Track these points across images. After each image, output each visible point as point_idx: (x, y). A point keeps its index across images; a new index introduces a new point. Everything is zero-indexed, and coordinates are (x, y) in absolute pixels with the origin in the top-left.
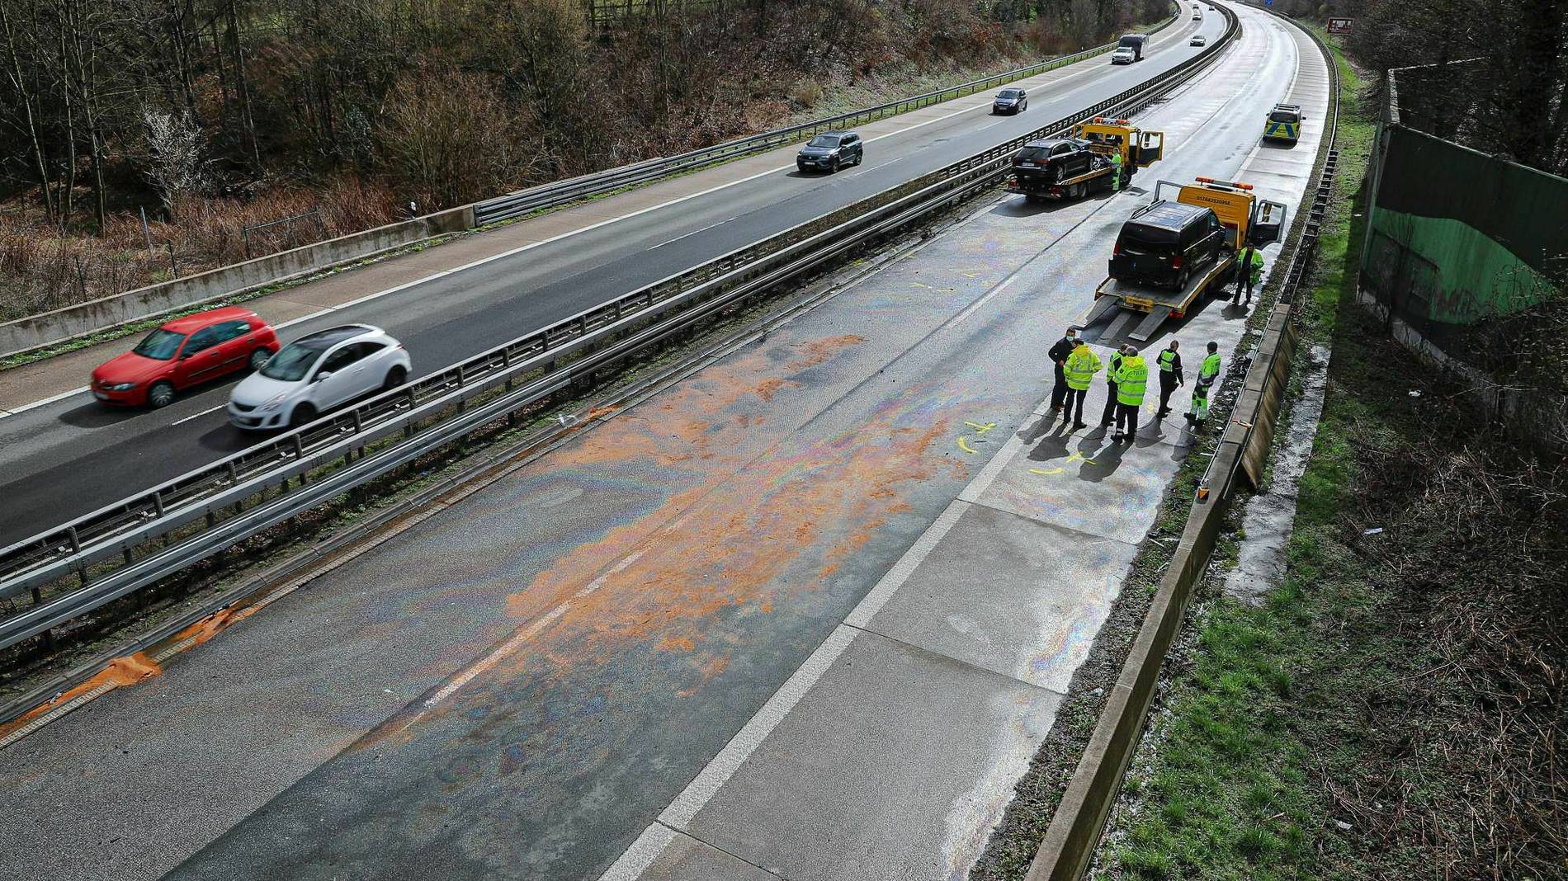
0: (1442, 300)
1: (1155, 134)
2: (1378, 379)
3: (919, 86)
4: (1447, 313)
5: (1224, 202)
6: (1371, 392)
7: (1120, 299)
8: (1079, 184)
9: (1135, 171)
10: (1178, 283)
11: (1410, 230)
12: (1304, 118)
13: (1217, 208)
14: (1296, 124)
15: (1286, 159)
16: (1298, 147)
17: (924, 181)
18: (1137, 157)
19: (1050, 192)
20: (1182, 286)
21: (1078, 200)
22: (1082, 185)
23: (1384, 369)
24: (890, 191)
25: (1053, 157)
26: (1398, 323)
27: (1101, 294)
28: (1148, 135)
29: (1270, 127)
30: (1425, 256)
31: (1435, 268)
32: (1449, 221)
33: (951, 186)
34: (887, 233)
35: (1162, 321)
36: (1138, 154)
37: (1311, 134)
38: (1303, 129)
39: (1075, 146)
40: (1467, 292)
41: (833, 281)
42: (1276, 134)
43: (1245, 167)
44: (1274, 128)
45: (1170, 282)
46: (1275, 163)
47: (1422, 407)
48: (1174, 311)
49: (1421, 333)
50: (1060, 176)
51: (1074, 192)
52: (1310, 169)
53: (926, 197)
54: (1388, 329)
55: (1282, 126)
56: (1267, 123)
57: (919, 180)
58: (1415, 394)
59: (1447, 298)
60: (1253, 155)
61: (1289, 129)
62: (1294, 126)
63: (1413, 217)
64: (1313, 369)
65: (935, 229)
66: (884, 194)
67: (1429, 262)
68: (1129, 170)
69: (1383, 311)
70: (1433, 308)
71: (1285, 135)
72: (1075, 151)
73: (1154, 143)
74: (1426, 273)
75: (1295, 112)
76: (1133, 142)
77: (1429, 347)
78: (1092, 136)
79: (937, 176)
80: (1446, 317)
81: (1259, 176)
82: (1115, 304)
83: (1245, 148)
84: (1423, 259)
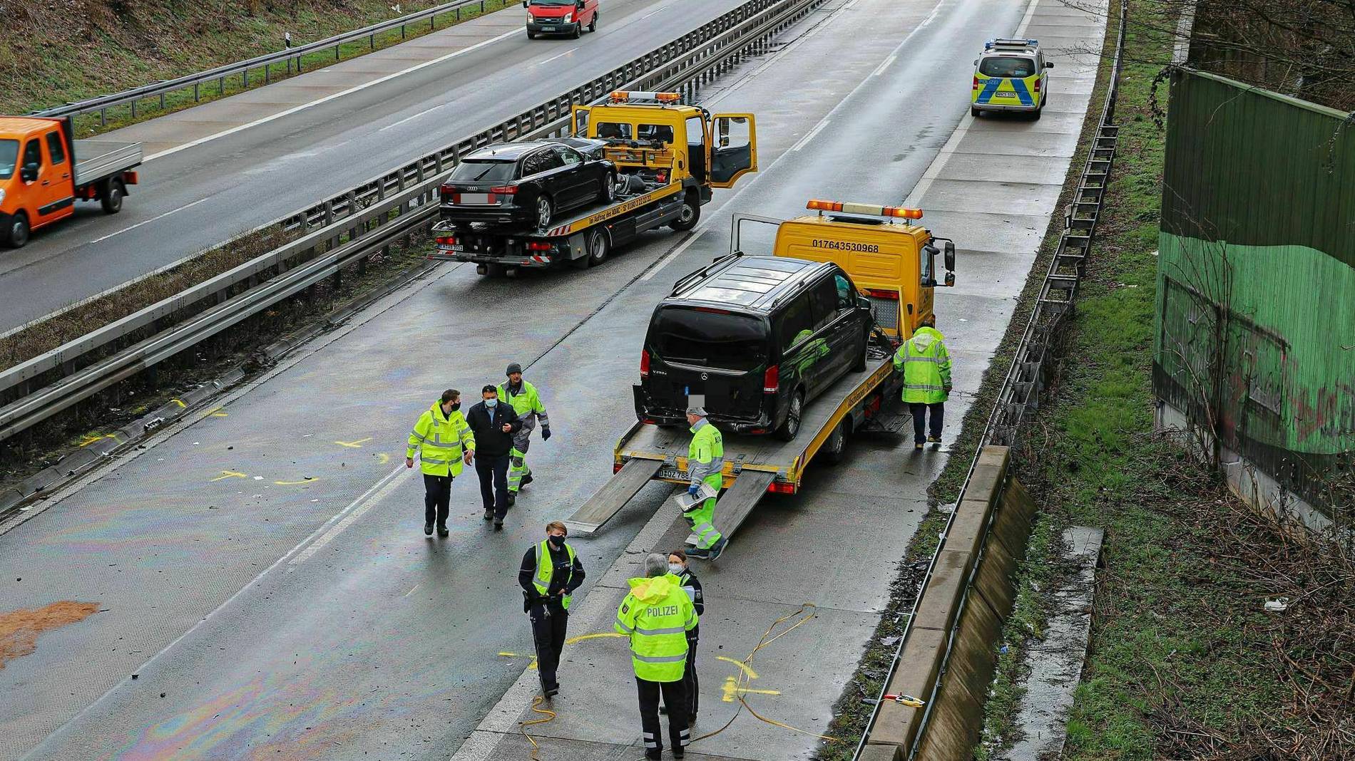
0: (1304, 408)
1: (739, 120)
2: (1201, 582)
3: (249, 39)
4: (1317, 434)
5: (868, 249)
6: (1187, 609)
7: (665, 466)
8: (587, 232)
9: (708, 196)
10: (780, 422)
11: (1228, 272)
12: (1051, 65)
13: (846, 260)
14: (1034, 77)
15: (1019, 151)
16: (1044, 124)
17: (246, 246)
18: (708, 168)
19: (530, 253)
20: (791, 427)
21: (589, 264)
22: (594, 236)
23: (1212, 560)
24: (164, 274)
25: (525, 179)
26: (1234, 464)
27: (626, 460)
28: (724, 124)
29: (982, 87)
30: (1261, 325)
31: (1283, 345)
32: (1293, 249)
33: (308, 254)
34: (160, 365)
35: (754, 501)
36: (708, 162)
37: (1070, 96)
38: (1051, 87)
39: (571, 153)
40: (1346, 388)
41: (28, 482)
42: (995, 102)
43: (933, 172)
44: (990, 91)
45: (763, 420)
46: (998, 160)
47: (1291, 631)
48: (778, 481)
49: (1278, 480)
50: (544, 216)
51: (578, 250)
52: (1066, 166)
53: (260, 277)
54: (1218, 477)
55: (1006, 85)
56: (976, 81)
57: (234, 245)
58: (1277, 605)
59: (1313, 402)
60: (951, 147)
61: (1020, 89)
62: (1029, 82)
63: (1230, 248)
64: (1066, 572)
65: (273, 350)
66: (149, 283)
67: (1270, 335)
68: (696, 195)
69: (1201, 441)
70: (1293, 431)
71: (1015, 102)
72: (572, 164)
73: (738, 137)
74: (1267, 357)
75: (1029, 54)
76: (695, 137)
77: (1298, 508)
78: (608, 130)
79: (275, 236)
80: (1317, 442)
81: (962, 189)
82: (655, 477)
83: (935, 135)
84: (1259, 330)
